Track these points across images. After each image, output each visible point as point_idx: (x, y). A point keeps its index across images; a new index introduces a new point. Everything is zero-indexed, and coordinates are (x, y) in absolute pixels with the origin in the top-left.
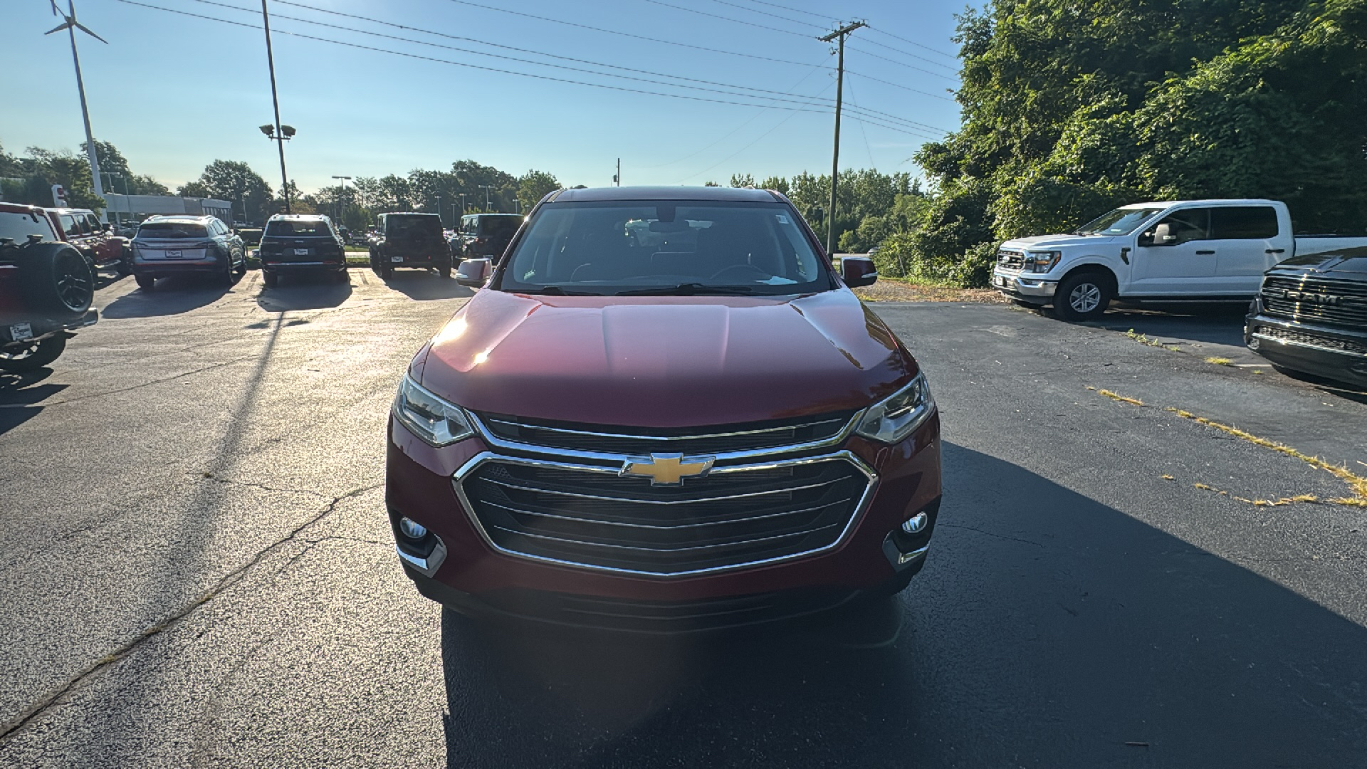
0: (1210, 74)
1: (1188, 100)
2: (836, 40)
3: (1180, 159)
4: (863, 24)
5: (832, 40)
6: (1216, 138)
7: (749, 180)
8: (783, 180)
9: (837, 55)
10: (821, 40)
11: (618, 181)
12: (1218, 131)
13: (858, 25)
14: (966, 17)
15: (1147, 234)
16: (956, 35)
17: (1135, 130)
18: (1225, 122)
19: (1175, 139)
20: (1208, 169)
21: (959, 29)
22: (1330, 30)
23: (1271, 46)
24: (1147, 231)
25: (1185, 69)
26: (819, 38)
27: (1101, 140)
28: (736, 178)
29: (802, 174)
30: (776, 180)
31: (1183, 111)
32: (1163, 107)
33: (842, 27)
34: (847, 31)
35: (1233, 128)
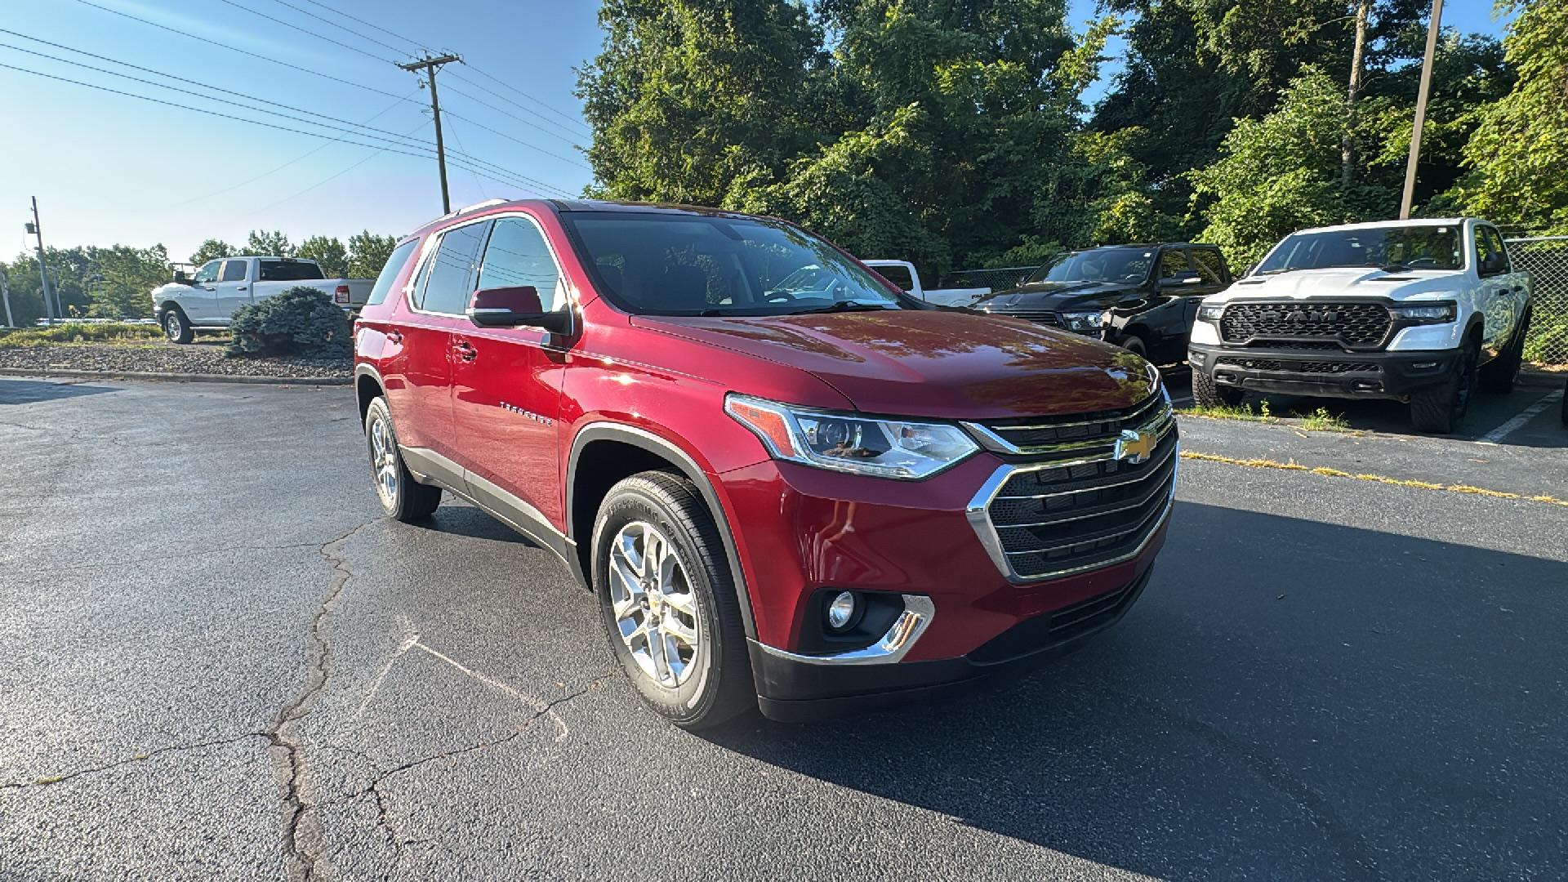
0: (835, 156)
1: (828, 176)
2: (423, 73)
3: (830, 227)
4: (458, 59)
5: (417, 70)
6: (853, 211)
7: (279, 240)
8: (335, 241)
9: (428, 88)
10: (403, 67)
11: (39, 233)
12: (853, 204)
13: (452, 59)
14: (584, 72)
15: (839, 289)
16: (577, 90)
17: (792, 200)
18: (856, 197)
19: (824, 210)
20: (851, 237)
21: (580, 84)
22: (902, 134)
23: (867, 140)
24: (837, 286)
25: (814, 152)
26: (399, 66)
27: (768, 207)
28: (258, 235)
29: (362, 234)
30: (326, 241)
31: (826, 186)
32: (810, 182)
33: (429, 58)
34: (436, 63)
35: (862, 203)
